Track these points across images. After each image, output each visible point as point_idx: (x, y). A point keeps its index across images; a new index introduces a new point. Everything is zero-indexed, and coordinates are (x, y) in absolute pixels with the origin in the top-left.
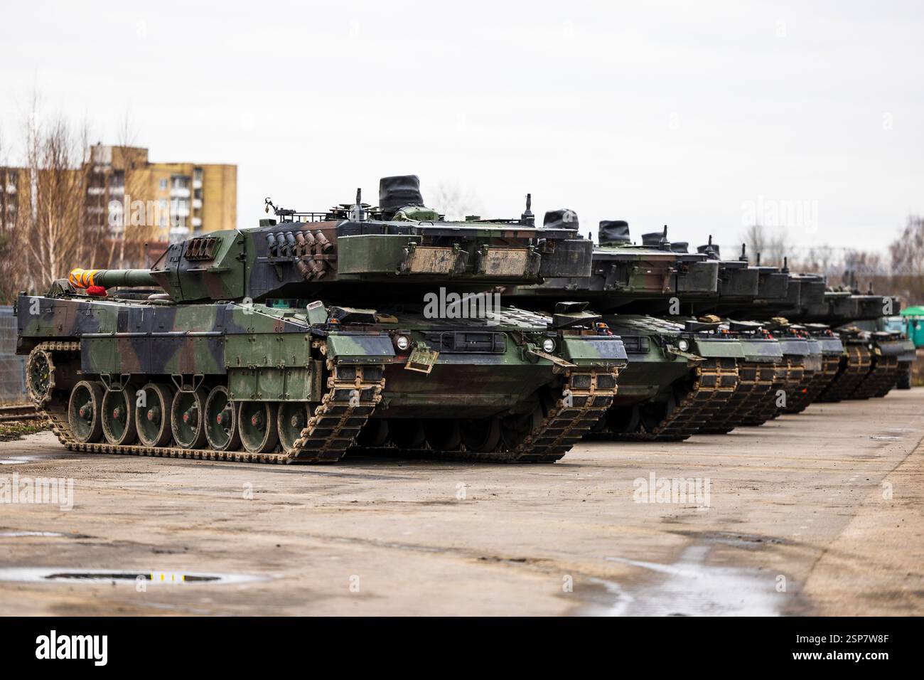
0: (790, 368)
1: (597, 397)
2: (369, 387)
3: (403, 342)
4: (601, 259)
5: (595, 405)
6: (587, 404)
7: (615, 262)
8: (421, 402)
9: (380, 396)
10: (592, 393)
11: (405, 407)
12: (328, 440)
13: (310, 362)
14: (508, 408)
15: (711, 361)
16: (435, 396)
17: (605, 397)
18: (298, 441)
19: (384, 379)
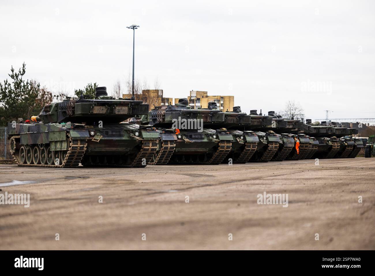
0: (274, 145)
1: (152, 149)
2: (82, 146)
3: (92, 133)
4: (188, 112)
5: (151, 151)
6: (149, 150)
7: (192, 113)
8: (100, 150)
9: (86, 148)
10: (150, 147)
11: (96, 152)
12: (73, 161)
13: (66, 139)
14: (127, 152)
15: (223, 141)
16: (104, 148)
17: (155, 149)
18: (64, 161)
19: (87, 144)
